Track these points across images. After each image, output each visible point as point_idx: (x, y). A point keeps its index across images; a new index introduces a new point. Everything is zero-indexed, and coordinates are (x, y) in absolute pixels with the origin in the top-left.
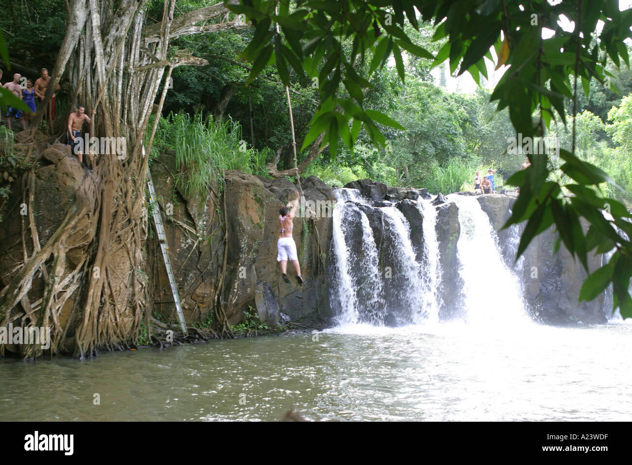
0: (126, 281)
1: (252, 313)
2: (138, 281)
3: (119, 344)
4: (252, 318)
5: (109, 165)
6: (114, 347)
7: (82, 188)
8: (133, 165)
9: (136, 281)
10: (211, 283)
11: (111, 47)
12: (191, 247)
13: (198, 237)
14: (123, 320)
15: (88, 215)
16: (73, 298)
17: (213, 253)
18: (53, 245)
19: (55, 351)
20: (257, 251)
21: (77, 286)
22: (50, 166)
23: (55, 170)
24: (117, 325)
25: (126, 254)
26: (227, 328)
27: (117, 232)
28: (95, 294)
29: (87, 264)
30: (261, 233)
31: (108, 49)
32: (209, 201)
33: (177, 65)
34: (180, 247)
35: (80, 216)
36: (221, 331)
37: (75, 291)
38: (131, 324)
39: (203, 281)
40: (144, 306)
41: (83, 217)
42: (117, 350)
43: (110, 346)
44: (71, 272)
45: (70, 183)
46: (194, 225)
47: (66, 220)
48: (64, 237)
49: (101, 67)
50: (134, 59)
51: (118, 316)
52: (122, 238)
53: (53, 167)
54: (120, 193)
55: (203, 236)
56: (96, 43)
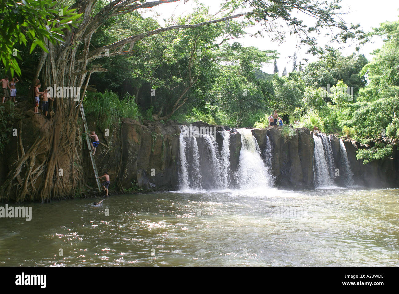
0: (68, 169)
1: (135, 183)
2: (75, 168)
3: (65, 196)
4: (135, 185)
5: (58, 117)
6: (62, 198)
7: (43, 127)
8: (71, 117)
9: (73, 169)
10: (115, 170)
11: (59, 65)
12: (105, 153)
13: (108, 149)
14: (67, 186)
15: (46, 140)
16: (41, 176)
17: (116, 156)
18: (30, 153)
19: (33, 199)
20: (137, 155)
21: (43, 171)
22: (29, 118)
23: (31, 120)
24: (64, 188)
25: (67, 157)
26: (122, 190)
27: (62, 147)
28: (50, 175)
29: (47, 161)
30: (139, 147)
31: (58, 66)
32: (114, 132)
33: (93, 72)
34: (100, 153)
35: (42, 140)
36: (119, 191)
37: (42, 173)
38: (71, 188)
39: (111, 168)
40: (78, 180)
41: (43, 141)
42: (63, 199)
43: (60, 198)
44: (40, 165)
45: (37, 125)
46: (107, 144)
47: (36, 142)
48: (35, 150)
49: (55, 73)
50: (72, 69)
51: (64, 184)
52: (65, 150)
53: (30, 118)
54: (64, 130)
55: (111, 148)
56: (52, 63)
